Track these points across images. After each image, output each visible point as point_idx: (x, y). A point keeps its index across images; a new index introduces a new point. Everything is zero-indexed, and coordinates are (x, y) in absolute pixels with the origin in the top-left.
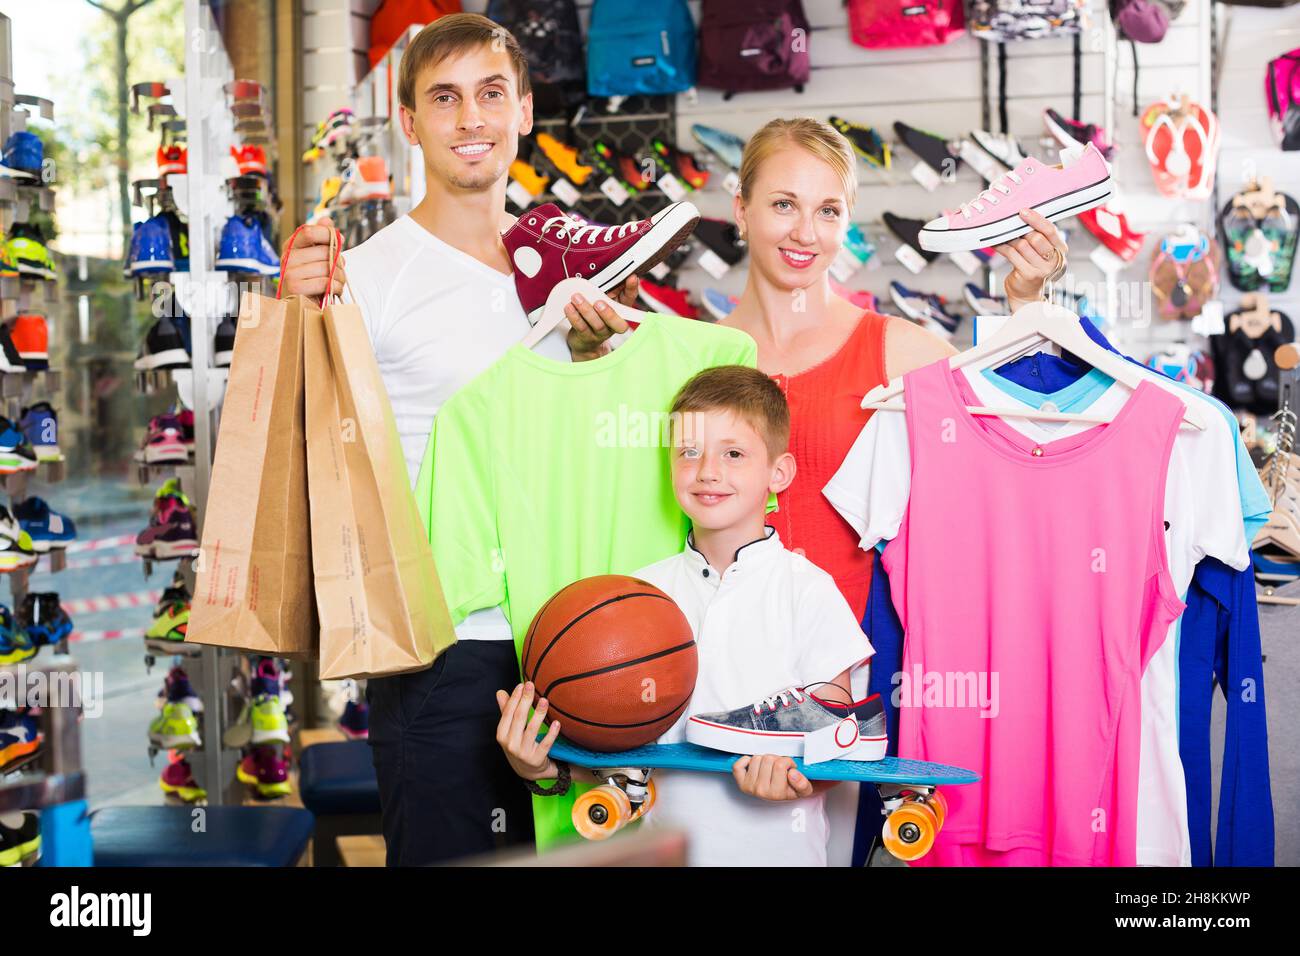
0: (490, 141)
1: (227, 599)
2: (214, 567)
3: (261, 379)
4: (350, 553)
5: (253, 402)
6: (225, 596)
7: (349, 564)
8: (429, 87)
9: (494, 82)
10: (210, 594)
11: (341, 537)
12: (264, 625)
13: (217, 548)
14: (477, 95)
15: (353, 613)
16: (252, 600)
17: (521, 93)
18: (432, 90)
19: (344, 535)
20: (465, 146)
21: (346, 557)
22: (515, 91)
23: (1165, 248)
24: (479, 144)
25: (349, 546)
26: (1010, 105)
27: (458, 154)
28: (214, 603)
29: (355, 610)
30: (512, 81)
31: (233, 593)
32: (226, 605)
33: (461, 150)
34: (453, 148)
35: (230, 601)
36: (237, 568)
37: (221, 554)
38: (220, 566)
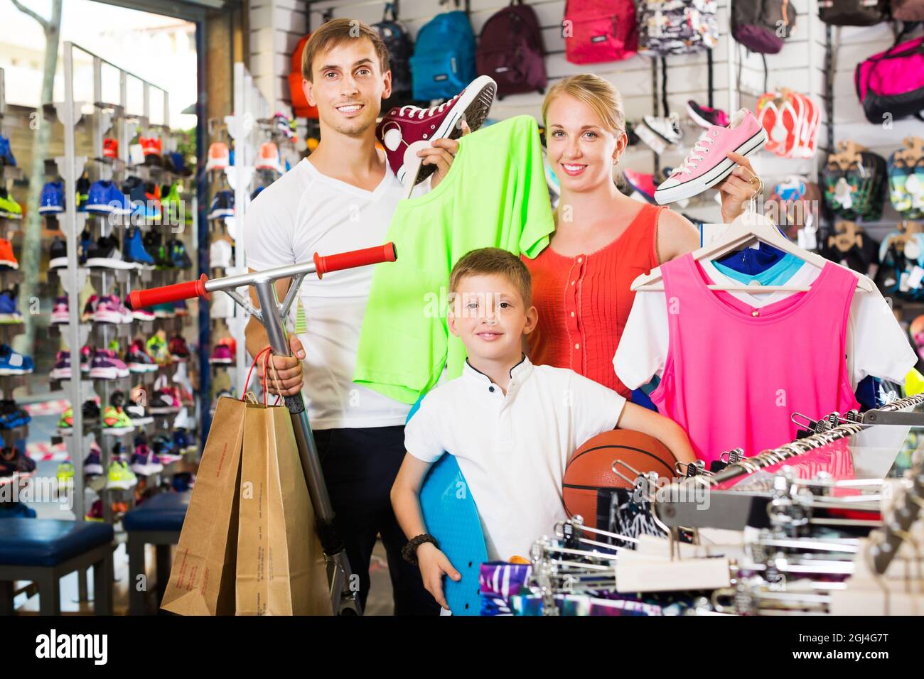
0: (361, 103)
1: (188, 586)
2: (183, 565)
3: (225, 451)
4: (262, 565)
5: (218, 465)
6: (187, 584)
7: (260, 572)
8: (321, 67)
9: (364, 64)
10: (179, 581)
11: (257, 554)
12: (208, 606)
13: (186, 554)
14: (354, 72)
15: (259, 604)
16: (203, 588)
17: (382, 71)
18: (323, 69)
19: (259, 553)
20: (346, 106)
21: (259, 568)
22: (379, 69)
23: (777, 191)
24: (354, 105)
25: (262, 560)
26: (669, 99)
27: (340, 111)
28: (180, 587)
29: (260, 601)
30: (376, 63)
31: (193, 583)
32: (187, 589)
33: (342, 109)
34: (337, 108)
35: (190, 587)
36: (197, 567)
37: (188, 558)
38: (186, 565)
